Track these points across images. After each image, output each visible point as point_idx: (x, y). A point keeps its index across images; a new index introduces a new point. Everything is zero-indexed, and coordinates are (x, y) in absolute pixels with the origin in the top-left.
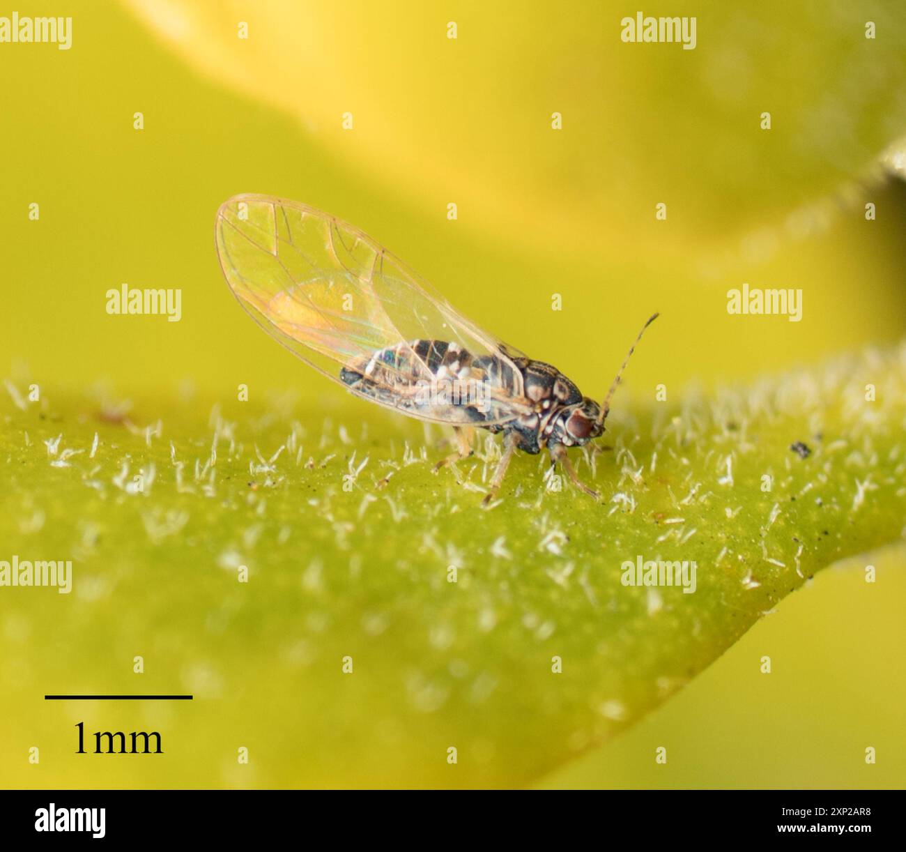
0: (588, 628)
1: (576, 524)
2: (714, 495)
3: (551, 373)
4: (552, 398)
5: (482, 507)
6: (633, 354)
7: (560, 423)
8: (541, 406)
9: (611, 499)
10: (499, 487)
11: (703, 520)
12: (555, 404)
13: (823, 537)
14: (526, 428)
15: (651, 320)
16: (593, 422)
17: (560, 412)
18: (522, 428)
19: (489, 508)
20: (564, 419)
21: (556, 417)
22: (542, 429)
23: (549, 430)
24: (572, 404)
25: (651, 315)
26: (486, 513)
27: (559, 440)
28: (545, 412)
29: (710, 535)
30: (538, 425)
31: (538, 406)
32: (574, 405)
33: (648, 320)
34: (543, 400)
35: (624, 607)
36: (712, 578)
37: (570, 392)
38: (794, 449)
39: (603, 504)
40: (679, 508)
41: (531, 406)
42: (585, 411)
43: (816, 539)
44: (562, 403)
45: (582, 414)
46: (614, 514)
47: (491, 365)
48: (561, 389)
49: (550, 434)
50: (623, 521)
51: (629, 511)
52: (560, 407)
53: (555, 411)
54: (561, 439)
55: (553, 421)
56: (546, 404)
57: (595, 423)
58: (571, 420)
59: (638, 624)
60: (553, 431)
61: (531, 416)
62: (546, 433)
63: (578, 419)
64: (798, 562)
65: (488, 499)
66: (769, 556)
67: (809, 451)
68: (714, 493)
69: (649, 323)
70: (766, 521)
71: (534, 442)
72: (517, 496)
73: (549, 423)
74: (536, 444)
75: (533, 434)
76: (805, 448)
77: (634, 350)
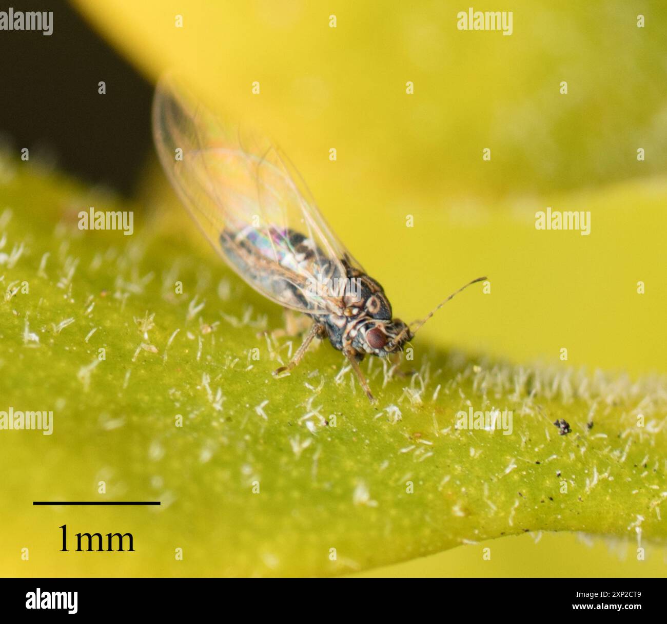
0: (296, 494)
1: (342, 415)
2: (472, 435)
3: (372, 289)
4: (362, 308)
5: (273, 374)
6: (451, 300)
7: (363, 330)
8: (351, 312)
9: (386, 407)
10: (297, 364)
11: (451, 451)
12: (363, 314)
13: (547, 501)
14: (335, 326)
15: (479, 280)
16: (390, 339)
17: (367, 322)
18: (332, 324)
19: (278, 377)
20: (367, 327)
21: (361, 325)
22: (347, 331)
23: (354, 333)
24: (380, 319)
25: (481, 276)
26: (275, 380)
27: (361, 345)
28: (353, 317)
29: (448, 464)
30: (345, 326)
31: (348, 310)
32: (380, 321)
33: (476, 278)
34: (354, 306)
35: (339, 491)
36: (430, 496)
37: (381, 309)
38: (557, 424)
39: (376, 409)
40: (437, 435)
41: (342, 308)
42: (387, 328)
43: (541, 500)
44: (369, 314)
45: (383, 329)
46: (378, 419)
47: (326, 266)
48: (374, 303)
49: (354, 338)
50: (385, 427)
51: (393, 421)
52: (367, 317)
53: (362, 319)
54: (362, 345)
55: (358, 327)
56: (355, 311)
57: (391, 341)
58: (371, 331)
59: (342, 507)
60: (356, 336)
61: (342, 317)
62: (350, 335)
63: (377, 332)
64: (513, 513)
65: (281, 370)
66: (490, 498)
67: (569, 431)
68: (474, 434)
69: (475, 281)
70: (503, 470)
71: (339, 340)
72: (309, 377)
73: (354, 328)
74: (341, 342)
75: (340, 332)
76: (567, 426)
77: (453, 297)
